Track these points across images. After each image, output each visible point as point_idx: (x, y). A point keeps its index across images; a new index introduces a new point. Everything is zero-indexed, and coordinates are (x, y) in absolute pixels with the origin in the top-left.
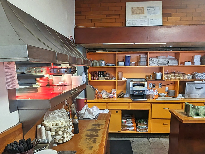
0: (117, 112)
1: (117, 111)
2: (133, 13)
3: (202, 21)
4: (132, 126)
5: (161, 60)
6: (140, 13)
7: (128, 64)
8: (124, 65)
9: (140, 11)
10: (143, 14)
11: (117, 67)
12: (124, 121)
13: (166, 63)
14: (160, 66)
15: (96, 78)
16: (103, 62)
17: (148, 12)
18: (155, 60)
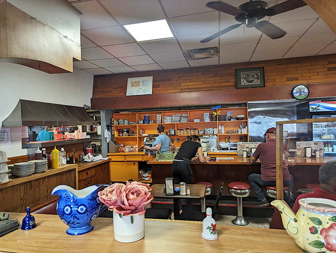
0: (134, 164)
1: (134, 162)
2: (132, 86)
3: (181, 89)
4: (147, 177)
5: (174, 118)
6: (137, 86)
7: (147, 122)
8: (143, 123)
9: (137, 84)
10: (139, 86)
11: (137, 125)
12: (140, 172)
13: (178, 120)
14: (173, 123)
15: (121, 135)
16: (126, 121)
17: (143, 85)
18: (168, 118)
